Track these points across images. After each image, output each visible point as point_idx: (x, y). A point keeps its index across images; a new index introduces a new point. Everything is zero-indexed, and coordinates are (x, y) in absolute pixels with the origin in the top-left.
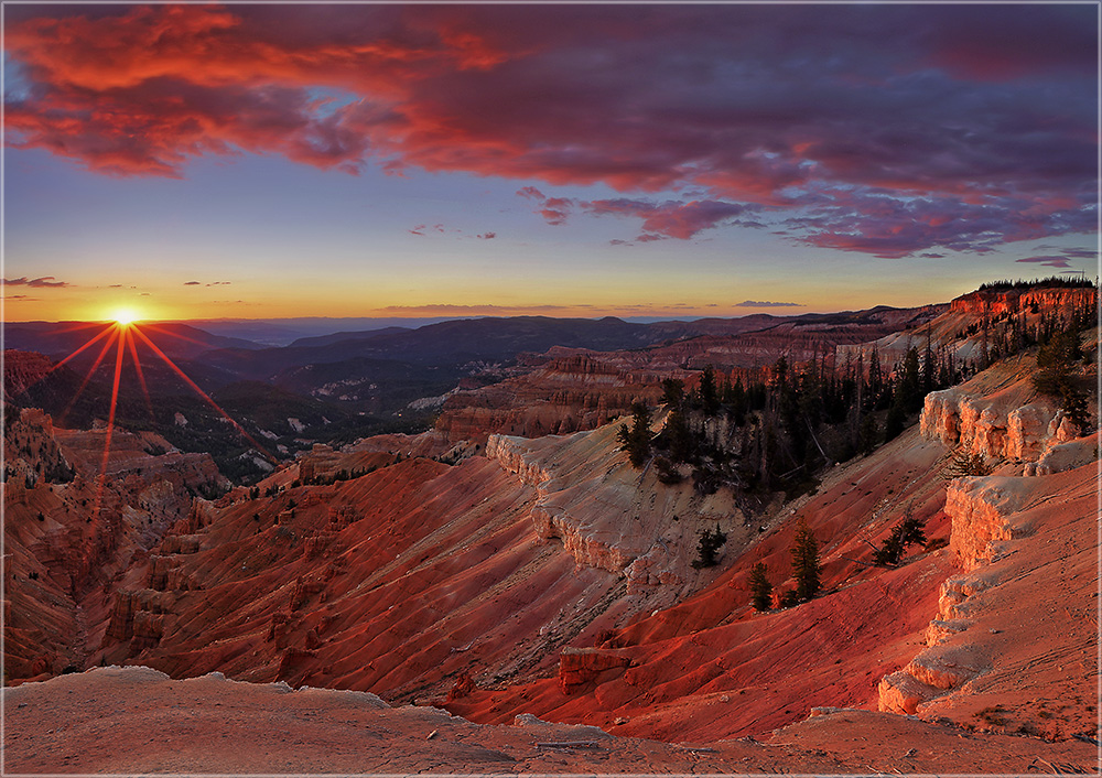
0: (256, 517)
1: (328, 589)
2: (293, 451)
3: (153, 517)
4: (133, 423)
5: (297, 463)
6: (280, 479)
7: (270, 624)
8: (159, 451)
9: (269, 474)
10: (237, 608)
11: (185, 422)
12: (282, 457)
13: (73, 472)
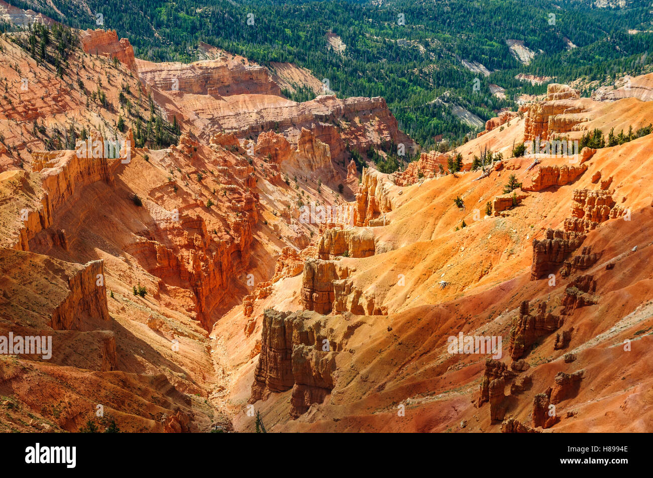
0: (459, 203)
1: (565, 328)
2: (513, 95)
3: (304, 198)
4: (260, 50)
5: (521, 115)
6: (492, 141)
7: (482, 377)
8: (304, 94)
9: (478, 133)
10: (434, 345)
11: (343, 47)
12: (497, 107)
13: (177, 130)
